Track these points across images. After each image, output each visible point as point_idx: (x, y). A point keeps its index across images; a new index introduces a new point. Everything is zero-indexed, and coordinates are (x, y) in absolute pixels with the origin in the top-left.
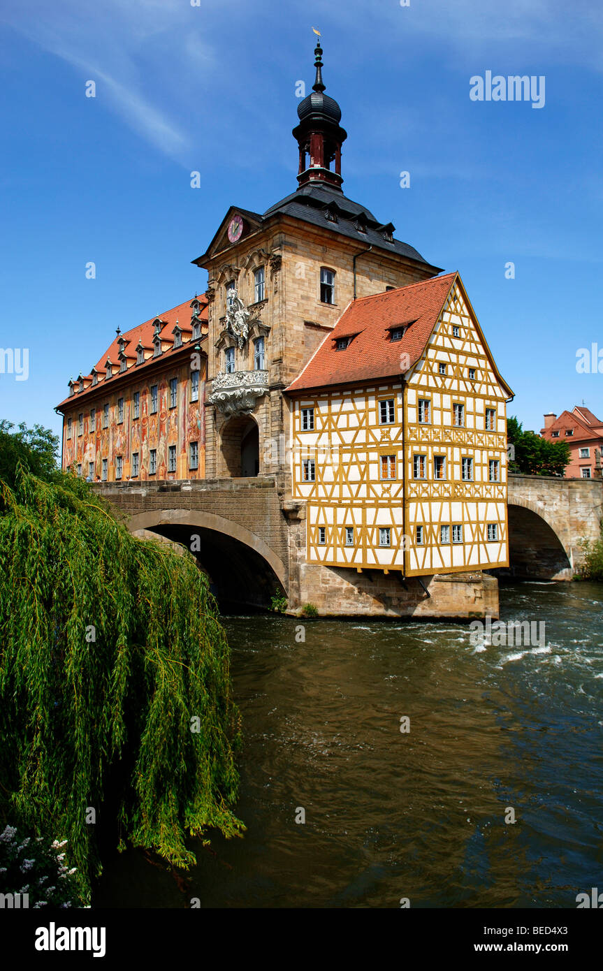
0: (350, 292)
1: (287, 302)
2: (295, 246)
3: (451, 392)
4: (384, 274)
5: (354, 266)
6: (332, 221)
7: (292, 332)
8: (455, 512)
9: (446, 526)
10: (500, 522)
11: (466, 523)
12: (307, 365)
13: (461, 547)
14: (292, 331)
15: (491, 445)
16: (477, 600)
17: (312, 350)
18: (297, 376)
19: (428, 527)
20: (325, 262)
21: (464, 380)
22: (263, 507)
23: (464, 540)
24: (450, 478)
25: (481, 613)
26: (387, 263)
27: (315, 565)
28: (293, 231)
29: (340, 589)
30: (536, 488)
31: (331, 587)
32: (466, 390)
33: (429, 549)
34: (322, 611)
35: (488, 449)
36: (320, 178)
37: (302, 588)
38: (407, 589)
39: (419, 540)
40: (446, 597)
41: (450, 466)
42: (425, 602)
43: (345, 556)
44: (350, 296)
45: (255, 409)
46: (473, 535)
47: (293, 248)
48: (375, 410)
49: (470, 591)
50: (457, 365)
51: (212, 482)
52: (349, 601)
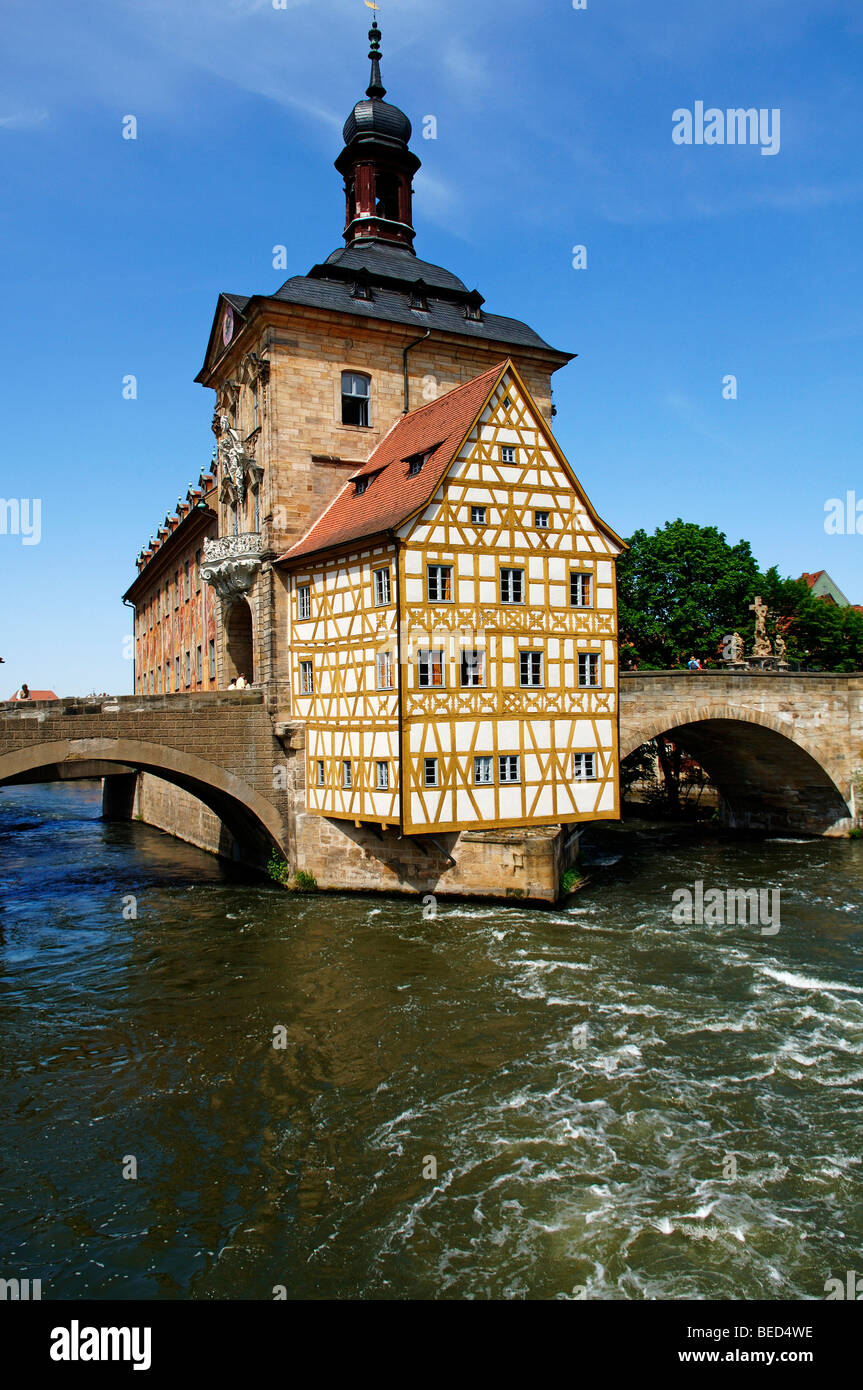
0: (398, 405)
1: (280, 430)
2: (295, 344)
3: (495, 550)
4: (463, 372)
5: (405, 364)
6: (363, 298)
7: (290, 474)
8: (509, 736)
9: (487, 758)
10: (600, 749)
11: (529, 752)
12: (318, 522)
13: (518, 790)
14: (289, 472)
15: (582, 630)
16: (518, 870)
17: (327, 498)
18: (300, 539)
19: (447, 760)
20: (349, 363)
21: (524, 530)
22: (243, 733)
23: (523, 778)
24: (493, 684)
25: (522, 891)
26: (469, 354)
27: (314, 815)
28: (288, 322)
29: (342, 852)
30: (777, 691)
31: (332, 847)
32: (528, 547)
33: (449, 793)
34: (323, 882)
35: (576, 636)
36: (371, 233)
37: (299, 848)
38: (425, 852)
39: (431, 780)
40: (477, 865)
41: (493, 665)
42: (449, 872)
43: (343, 803)
44: (398, 412)
45: (249, 590)
46: (543, 771)
47: (290, 347)
48: (370, 585)
49: (508, 857)
50: (511, 507)
51: (154, 699)
52: (355, 869)
